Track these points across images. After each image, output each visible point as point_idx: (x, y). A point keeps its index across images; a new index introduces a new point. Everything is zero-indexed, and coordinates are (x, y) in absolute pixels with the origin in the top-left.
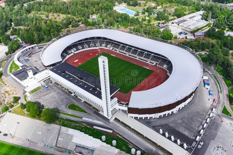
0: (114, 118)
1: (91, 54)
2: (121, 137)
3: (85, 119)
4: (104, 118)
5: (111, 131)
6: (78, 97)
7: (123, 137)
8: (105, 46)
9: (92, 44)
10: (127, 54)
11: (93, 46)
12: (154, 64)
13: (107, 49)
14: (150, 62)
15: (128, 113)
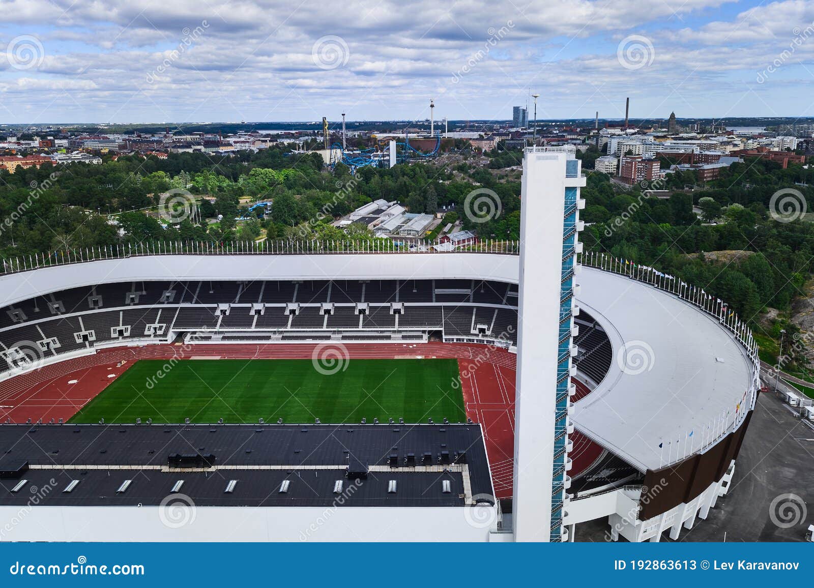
1: (73, 382)
9: (84, 333)
11: (93, 338)
12: (421, 337)
13: (145, 344)
14: (404, 337)
15: (643, 516)
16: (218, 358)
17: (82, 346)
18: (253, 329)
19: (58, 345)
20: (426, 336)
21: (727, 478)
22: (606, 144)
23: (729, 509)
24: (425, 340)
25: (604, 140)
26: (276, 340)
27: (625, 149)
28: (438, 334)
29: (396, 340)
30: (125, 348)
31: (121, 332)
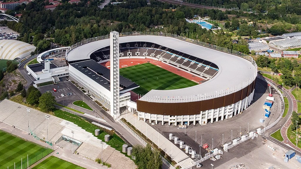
0: (121, 118)
1: (132, 63)
2: (119, 136)
3: (86, 115)
4: (109, 117)
5: (110, 129)
6: (91, 96)
7: (122, 137)
8: (153, 56)
13: (155, 59)
14: (203, 77)
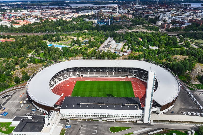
0: (152, 121)
1: (68, 85)
3: (135, 133)
4: (145, 124)
5: (162, 130)
6: (107, 121)
7: (172, 129)
9: (66, 75)
10: (98, 76)
11: (68, 76)
12: (124, 77)
13: (76, 77)
14: (121, 76)
15: (161, 111)
16: (90, 80)
17: (66, 78)
18: (95, 75)
19: (63, 78)
20: (125, 76)
21: (173, 105)
22: (159, 16)
23: (173, 109)
24: (125, 77)
25: (159, 15)
26: (99, 77)
27: (164, 19)
28: (127, 76)
29: (120, 77)
30: (73, 78)
31: (72, 75)
